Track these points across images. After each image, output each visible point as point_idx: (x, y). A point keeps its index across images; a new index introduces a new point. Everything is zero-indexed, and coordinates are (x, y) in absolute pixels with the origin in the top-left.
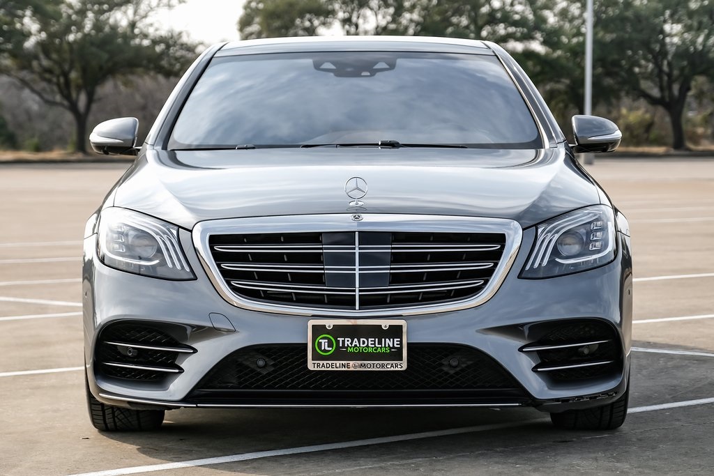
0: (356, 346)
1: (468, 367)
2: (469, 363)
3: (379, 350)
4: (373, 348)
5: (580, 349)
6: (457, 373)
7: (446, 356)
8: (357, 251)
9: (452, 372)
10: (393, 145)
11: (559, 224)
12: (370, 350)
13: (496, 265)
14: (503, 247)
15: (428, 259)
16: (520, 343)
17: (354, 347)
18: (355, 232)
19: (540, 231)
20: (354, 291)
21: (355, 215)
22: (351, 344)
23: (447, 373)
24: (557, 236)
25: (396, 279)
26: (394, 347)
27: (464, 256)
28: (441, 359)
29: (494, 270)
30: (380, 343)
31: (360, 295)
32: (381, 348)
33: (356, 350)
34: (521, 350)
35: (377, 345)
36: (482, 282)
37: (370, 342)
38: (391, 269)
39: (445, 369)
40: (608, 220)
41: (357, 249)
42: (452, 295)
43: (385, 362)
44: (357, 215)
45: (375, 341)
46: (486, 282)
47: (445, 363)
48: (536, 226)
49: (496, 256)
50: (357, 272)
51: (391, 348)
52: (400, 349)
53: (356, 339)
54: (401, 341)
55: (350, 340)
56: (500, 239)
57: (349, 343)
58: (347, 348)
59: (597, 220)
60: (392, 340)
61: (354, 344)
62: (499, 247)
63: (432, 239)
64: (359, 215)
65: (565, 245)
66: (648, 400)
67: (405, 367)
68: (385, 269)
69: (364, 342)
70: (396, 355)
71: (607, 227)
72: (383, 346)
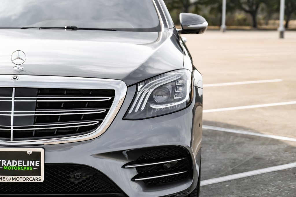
0: (9, 165)
1: (88, 179)
2: (89, 176)
3: (25, 168)
4: (21, 167)
5: (164, 165)
6: (80, 183)
7: (72, 172)
8: (13, 101)
9: (76, 182)
10: (73, 28)
11: (154, 83)
12: (19, 168)
13: (108, 110)
14: (113, 98)
15: (62, 106)
16: (123, 163)
17: (8, 166)
18: (12, 88)
19: (139, 87)
20: (10, 128)
21: (14, 76)
22: (6, 164)
23: (73, 183)
24: (151, 91)
25: (39, 120)
26: (35, 167)
27: (87, 104)
28: (69, 173)
29: (106, 114)
30: (26, 163)
31: (13, 131)
32: (26, 167)
33: (9, 168)
34: (123, 167)
35: (24, 165)
36: (98, 122)
37: (19, 163)
38: (36, 113)
39: (72, 180)
40: (187, 79)
41: (13, 99)
42: (77, 131)
43: (29, 177)
44: (15, 76)
45: (22, 162)
46: (101, 122)
47: (72, 176)
48: (137, 84)
49: (108, 105)
50: (12, 115)
51: (33, 167)
52: (39, 168)
53: (9, 161)
54: (40, 163)
55: (5, 161)
56: (111, 93)
57: (5, 163)
58: (3, 167)
59: (180, 79)
60: (34, 161)
61: (8, 164)
62: (110, 98)
63: (65, 93)
64: (17, 76)
65: (158, 96)
66: (218, 173)
67: (42, 180)
68: (31, 113)
69: (15, 163)
70: (37, 171)
71: (186, 84)
72: (28, 165)
